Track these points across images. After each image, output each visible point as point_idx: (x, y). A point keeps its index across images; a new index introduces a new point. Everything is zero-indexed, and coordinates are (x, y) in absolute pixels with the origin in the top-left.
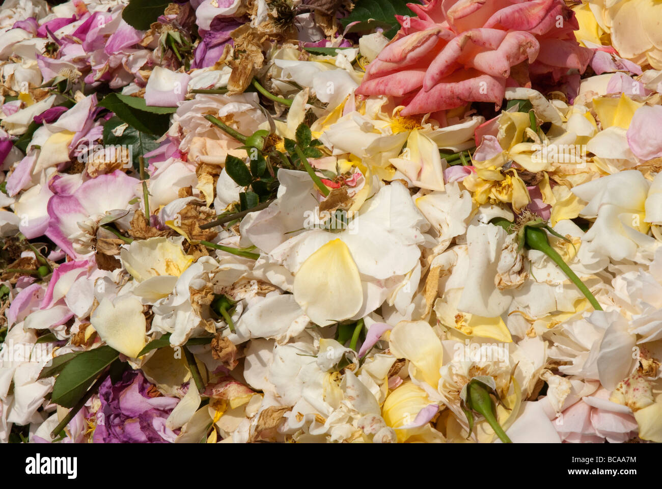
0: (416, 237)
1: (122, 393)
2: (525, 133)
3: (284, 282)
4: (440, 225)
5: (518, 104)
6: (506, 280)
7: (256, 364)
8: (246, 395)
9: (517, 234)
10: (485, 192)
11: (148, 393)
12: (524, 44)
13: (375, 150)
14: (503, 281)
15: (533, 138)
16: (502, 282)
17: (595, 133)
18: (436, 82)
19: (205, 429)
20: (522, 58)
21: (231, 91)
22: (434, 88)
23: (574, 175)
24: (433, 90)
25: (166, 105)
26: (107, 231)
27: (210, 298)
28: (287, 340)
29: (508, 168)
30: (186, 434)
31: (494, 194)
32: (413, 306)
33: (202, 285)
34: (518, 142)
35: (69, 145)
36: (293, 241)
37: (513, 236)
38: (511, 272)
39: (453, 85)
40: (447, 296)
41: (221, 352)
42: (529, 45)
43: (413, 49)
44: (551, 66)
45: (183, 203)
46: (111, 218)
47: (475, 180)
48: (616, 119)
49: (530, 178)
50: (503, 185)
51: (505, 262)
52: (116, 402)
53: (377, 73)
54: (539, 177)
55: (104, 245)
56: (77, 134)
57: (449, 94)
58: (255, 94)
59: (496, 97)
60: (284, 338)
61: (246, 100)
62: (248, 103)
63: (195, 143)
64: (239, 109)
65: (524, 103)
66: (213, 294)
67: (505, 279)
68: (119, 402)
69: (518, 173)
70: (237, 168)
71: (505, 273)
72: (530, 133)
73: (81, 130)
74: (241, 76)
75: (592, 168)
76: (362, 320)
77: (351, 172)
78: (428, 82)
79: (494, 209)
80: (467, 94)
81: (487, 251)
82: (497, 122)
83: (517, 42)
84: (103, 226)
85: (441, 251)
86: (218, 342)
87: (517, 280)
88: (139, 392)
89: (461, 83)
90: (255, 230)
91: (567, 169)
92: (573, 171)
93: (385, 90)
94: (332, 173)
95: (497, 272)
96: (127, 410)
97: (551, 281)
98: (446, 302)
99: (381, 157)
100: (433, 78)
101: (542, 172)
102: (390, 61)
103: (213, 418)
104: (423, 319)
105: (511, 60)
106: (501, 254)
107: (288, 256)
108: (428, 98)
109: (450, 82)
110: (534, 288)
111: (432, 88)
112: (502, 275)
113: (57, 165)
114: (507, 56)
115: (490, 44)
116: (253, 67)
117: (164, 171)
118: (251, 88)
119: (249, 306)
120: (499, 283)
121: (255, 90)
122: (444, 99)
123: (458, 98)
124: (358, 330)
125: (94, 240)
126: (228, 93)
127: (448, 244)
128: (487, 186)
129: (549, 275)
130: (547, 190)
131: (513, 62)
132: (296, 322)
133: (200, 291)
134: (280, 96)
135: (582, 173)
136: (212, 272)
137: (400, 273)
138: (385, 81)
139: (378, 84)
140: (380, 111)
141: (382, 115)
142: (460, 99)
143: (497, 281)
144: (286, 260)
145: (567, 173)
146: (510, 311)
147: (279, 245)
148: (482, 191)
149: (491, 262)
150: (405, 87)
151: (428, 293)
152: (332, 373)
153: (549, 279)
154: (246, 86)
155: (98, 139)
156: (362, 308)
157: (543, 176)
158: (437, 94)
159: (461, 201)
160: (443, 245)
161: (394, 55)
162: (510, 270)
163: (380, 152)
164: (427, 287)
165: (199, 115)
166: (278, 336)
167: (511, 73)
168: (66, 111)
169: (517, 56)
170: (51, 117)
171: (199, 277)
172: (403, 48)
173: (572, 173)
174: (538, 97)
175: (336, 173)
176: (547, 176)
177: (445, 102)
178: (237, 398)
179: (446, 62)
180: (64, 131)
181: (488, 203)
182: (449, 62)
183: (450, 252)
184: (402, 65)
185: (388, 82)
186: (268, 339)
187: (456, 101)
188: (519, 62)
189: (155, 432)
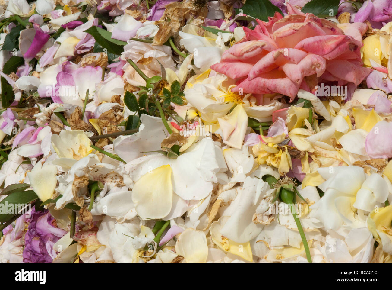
0: (212, 178)
1: (40, 217)
2: (303, 122)
3: (131, 184)
4: (233, 171)
5: (304, 102)
6: (259, 220)
7: (105, 229)
8: (98, 245)
9: (276, 190)
10: (264, 157)
11: (52, 223)
12: (316, 64)
13: (210, 110)
14: (258, 219)
15: (307, 126)
16: (256, 219)
17: (349, 130)
18: (256, 76)
19: (73, 257)
20: (313, 72)
21: (154, 43)
22: (254, 79)
23: (325, 157)
24: (253, 81)
25: (122, 40)
26: (57, 117)
27: (86, 183)
28: (123, 221)
29: (283, 145)
30: (60, 259)
31: (269, 160)
32: (199, 221)
33: (82, 175)
34: (297, 127)
35: (75, 46)
36: (143, 159)
37: (273, 191)
38: (264, 214)
39: (266, 80)
40: (221, 220)
41: (84, 217)
42: (319, 65)
43: (247, 52)
44: (337, 78)
45: (110, 106)
46: (62, 109)
47: (259, 149)
48: (366, 124)
49: (295, 154)
50: (276, 156)
51: (262, 207)
52: (34, 223)
53: (225, 60)
54: (302, 154)
55: (53, 124)
56: (81, 41)
57: (262, 85)
58: (169, 47)
59: (291, 94)
60: (122, 219)
61: (164, 50)
62: (164, 52)
63: (129, 69)
64: (156, 55)
65: (308, 102)
66: (88, 181)
67: (259, 218)
68: (36, 223)
69: (288, 149)
70: (132, 100)
71: (260, 214)
72: (307, 123)
73: (83, 39)
74: (162, 35)
75: (337, 156)
76: (169, 221)
77: (195, 119)
78: (251, 75)
79: (268, 169)
80: (273, 88)
81: (253, 198)
82: (287, 112)
83: (311, 62)
84: (55, 113)
85: (227, 189)
86: (83, 211)
87: (267, 221)
88: (47, 221)
89: (271, 80)
90: (121, 147)
91: (322, 153)
92: (326, 155)
93: (226, 72)
94: (182, 119)
95: (255, 212)
96: (39, 229)
97: (288, 226)
98: (220, 224)
99: (213, 115)
100: (254, 73)
101: (305, 152)
102: (234, 55)
103: (78, 251)
104: (204, 231)
105: (305, 73)
106: (261, 201)
107: (134, 169)
108: (250, 84)
109: (265, 78)
110: (277, 228)
111: (253, 79)
112: (258, 215)
113: (67, 56)
114: (302, 70)
115: (294, 60)
116: (171, 31)
117: (110, 81)
118: (167, 44)
119: (110, 192)
120: (255, 219)
121: (170, 45)
122: (259, 88)
123: (268, 89)
124: (165, 225)
125: (49, 120)
126: (152, 44)
127: (233, 185)
128: (266, 154)
129: (288, 221)
130: (306, 163)
131: (306, 74)
132: (132, 211)
133: (80, 178)
134: (183, 52)
135: (330, 158)
136: (91, 167)
137: (197, 198)
138: (227, 66)
139: (223, 67)
140: (221, 84)
141: (222, 88)
142: (269, 90)
143: (254, 218)
144: (132, 172)
145: (322, 155)
146: (258, 239)
147: (135, 159)
148: (262, 157)
149: (253, 205)
150: (237, 74)
151: (211, 215)
152: (140, 251)
153: (287, 224)
154: (164, 42)
155: (92, 46)
156: (169, 214)
157: (305, 155)
158: (255, 83)
159: (249, 159)
160: (230, 185)
161: (236, 52)
162: (263, 213)
163: (213, 112)
164: (211, 211)
165: (134, 53)
166: (118, 217)
167: (303, 81)
168: (80, 25)
169: (309, 70)
170: (72, 26)
171: (81, 169)
172: (242, 49)
173: (325, 156)
174: (317, 101)
175: (184, 119)
176: (307, 155)
177: (259, 89)
178: (91, 245)
179: (264, 65)
180: (75, 37)
181: (265, 164)
182: (265, 66)
183: (234, 190)
184: (240, 59)
185: (229, 68)
186: (112, 217)
187: (266, 90)
188: (310, 74)
189: (46, 250)
